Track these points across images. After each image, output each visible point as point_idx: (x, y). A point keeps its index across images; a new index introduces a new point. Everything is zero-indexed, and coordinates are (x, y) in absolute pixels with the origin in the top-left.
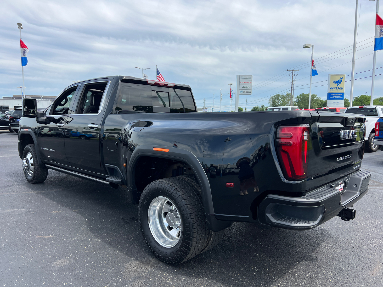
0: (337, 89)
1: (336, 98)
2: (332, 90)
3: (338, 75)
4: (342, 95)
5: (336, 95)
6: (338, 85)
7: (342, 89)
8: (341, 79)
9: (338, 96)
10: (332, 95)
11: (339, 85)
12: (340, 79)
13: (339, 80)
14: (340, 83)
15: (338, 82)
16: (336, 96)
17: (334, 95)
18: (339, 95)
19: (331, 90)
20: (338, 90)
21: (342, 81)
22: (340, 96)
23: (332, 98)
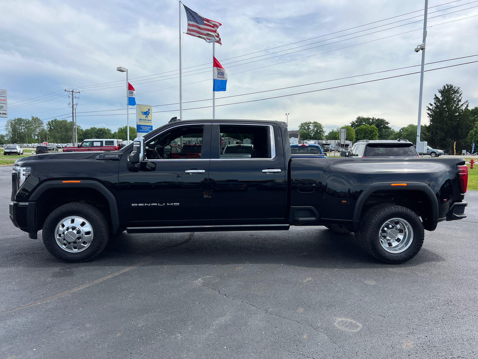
0: (146, 121)
1: (146, 131)
2: (141, 122)
3: (146, 106)
4: (150, 127)
5: (145, 127)
6: (147, 117)
7: (150, 121)
8: (149, 110)
9: (147, 129)
10: (141, 127)
11: (147, 116)
12: (148, 111)
13: (147, 111)
14: (148, 115)
15: (146, 113)
16: (145, 129)
17: (143, 127)
18: (148, 127)
19: (140, 122)
20: (146, 122)
21: (149, 112)
22: (149, 129)
23: (141, 130)
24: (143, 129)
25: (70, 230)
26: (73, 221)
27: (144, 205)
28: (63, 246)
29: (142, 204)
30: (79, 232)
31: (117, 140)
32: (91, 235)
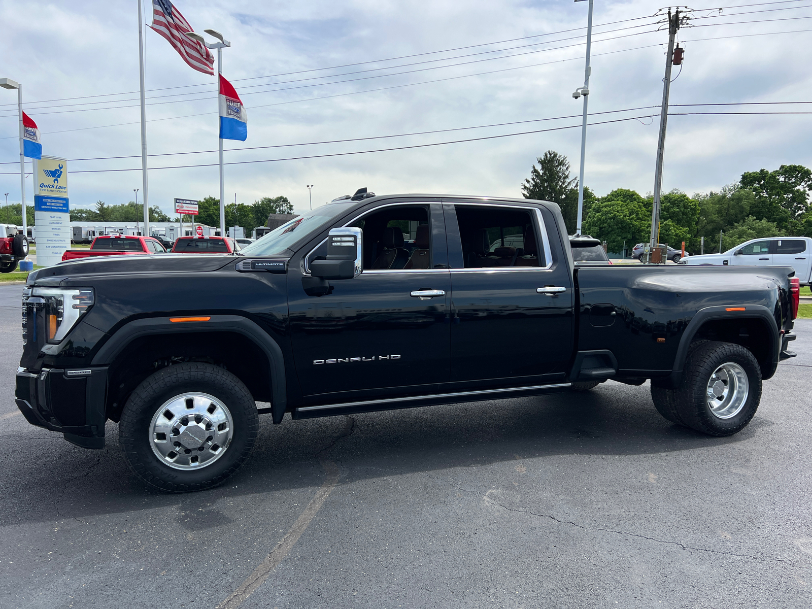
0: (54, 188)
1: (55, 208)
2: (45, 190)
3: (54, 159)
4: (64, 202)
5: (53, 201)
6: (56, 182)
7: (63, 190)
8: (61, 168)
9: (58, 205)
10: (44, 200)
11: (56, 180)
12: (59, 169)
13: (56, 170)
14: (59, 176)
15: (55, 174)
16: (53, 204)
17: (49, 200)
18: (60, 201)
19: (43, 190)
20: (55, 191)
21: (61, 172)
22: (62, 205)
23: (45, 207)
24: (48, 204)
25: (192, 423)
26: (190, 404)
27: (337, 361)
28: (167, 458)
29: (334, 361)
30: (209, 426)
31: (6, 226)
32: (227, 429)
